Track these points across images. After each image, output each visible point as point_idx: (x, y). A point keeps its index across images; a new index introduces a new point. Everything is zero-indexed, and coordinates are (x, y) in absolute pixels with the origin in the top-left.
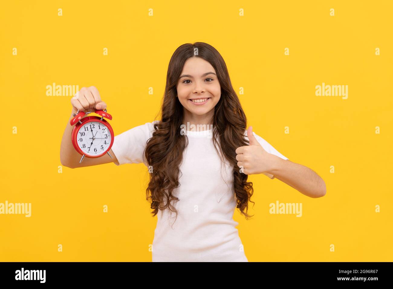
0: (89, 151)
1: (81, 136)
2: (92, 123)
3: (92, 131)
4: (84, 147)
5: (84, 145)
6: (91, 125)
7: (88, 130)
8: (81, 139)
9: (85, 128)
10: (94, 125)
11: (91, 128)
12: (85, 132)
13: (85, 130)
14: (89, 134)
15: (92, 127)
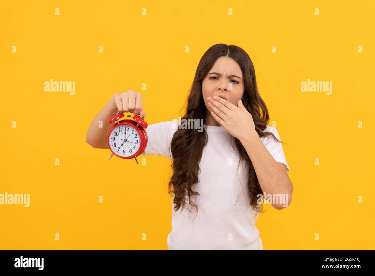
0: (118, 150)
1: (115, 135)
2: (127, 126)
3: (125, 133)
4: (115, 146)
5: (115, 144)
6: (126, 128)
7: (122, 132)
8: (114, 138)
9: (120, 129)
10: (129, 128)
11: (125, 131)
12: (119, 132)
13: (120, 131)
14: (122, 136)
15: (127, 129)
